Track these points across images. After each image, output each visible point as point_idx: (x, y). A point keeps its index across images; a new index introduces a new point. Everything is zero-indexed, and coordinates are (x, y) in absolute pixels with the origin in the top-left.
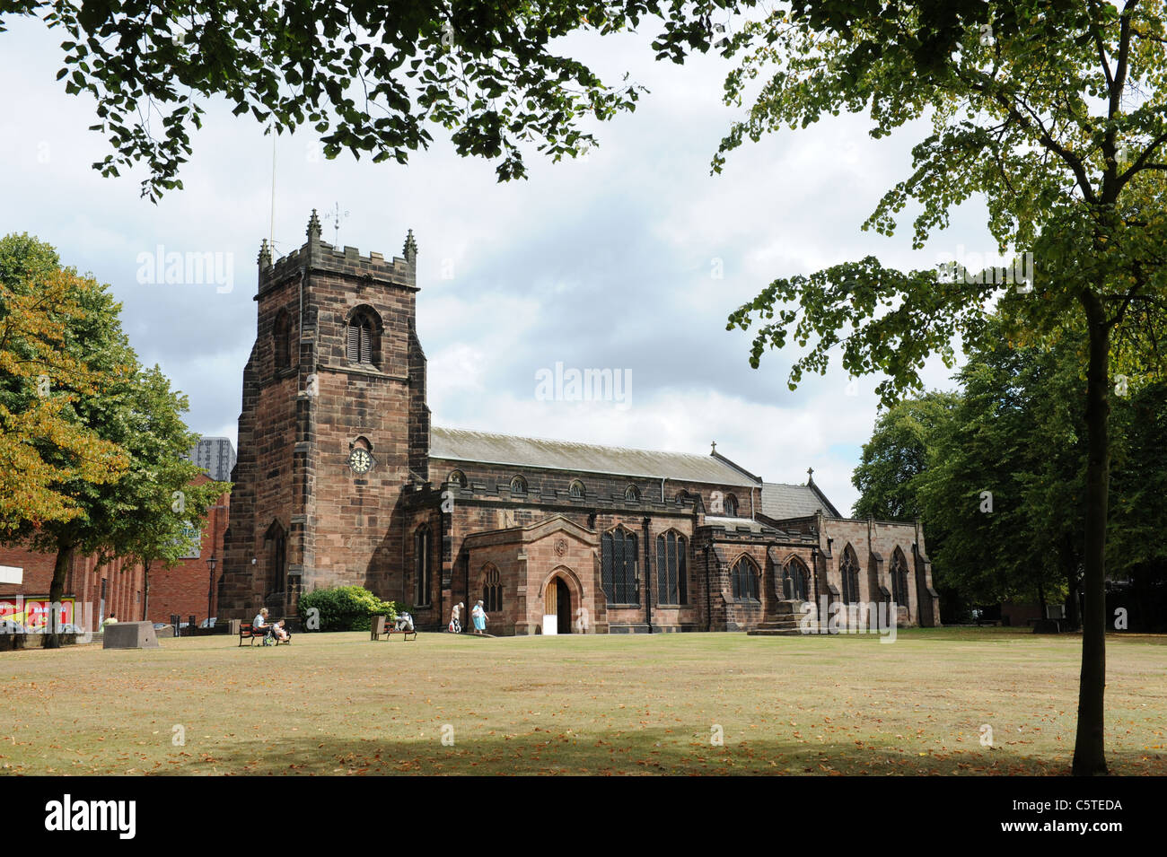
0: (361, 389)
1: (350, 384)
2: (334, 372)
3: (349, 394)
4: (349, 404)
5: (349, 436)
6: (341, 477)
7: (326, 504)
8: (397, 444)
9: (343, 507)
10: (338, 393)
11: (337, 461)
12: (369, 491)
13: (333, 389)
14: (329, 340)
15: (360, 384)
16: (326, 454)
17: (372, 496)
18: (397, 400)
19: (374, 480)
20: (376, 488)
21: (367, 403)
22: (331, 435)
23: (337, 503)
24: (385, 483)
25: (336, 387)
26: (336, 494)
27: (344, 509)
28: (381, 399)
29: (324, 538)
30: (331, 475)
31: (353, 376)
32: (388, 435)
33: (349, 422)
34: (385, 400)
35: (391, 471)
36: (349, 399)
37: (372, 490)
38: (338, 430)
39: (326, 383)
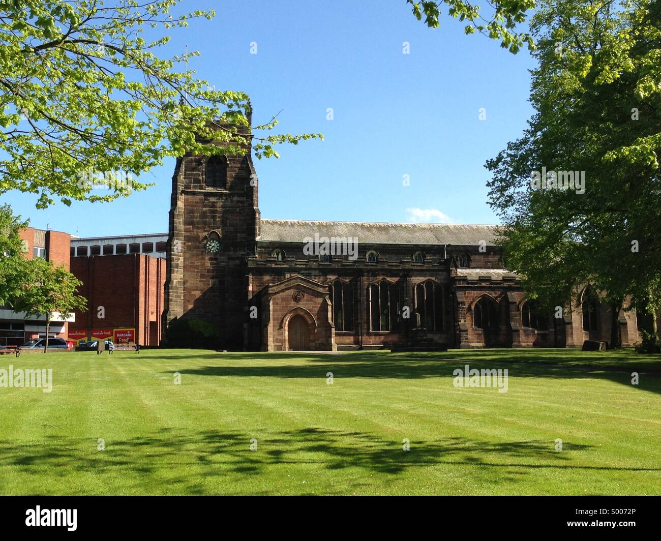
0: (213, 202)
1: (205, 200)
2: (194, 194)
3: (205, 206)
4: (205, 213)
5: (205, 231)
6: (200, 257)
7: (190, 273)
8: (238, 234)
9: (201, 275)
10: (197, 206)
11: (197, 247)
12: (219, 264)
13: (194, 204)
14: (192, 175)
15: (212, 199)
16: (190, 243)
17: (221, 267)
18: (238, 207)
19: (222, 257)
20: (223, 262)
21: (217, 210)
22: (193, 231)
23: (197, 272)
24: (230, 259)
25: (196, 202)
26: (197, 267)
27: (202, 276)
28: (227, 207)
29: (188, 294)
30: (193, 255)
31: (207, 195)
32: (232, 229)
33: (205, 223)
34: (229, 207)
35: (234, 251)
36: (204, 209)
37: (221, 263)
38: (198, 228)
39: (189, 201)
